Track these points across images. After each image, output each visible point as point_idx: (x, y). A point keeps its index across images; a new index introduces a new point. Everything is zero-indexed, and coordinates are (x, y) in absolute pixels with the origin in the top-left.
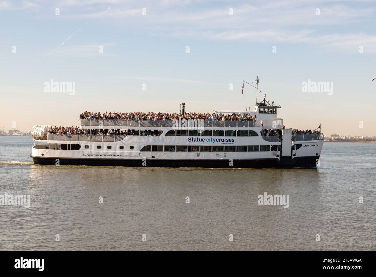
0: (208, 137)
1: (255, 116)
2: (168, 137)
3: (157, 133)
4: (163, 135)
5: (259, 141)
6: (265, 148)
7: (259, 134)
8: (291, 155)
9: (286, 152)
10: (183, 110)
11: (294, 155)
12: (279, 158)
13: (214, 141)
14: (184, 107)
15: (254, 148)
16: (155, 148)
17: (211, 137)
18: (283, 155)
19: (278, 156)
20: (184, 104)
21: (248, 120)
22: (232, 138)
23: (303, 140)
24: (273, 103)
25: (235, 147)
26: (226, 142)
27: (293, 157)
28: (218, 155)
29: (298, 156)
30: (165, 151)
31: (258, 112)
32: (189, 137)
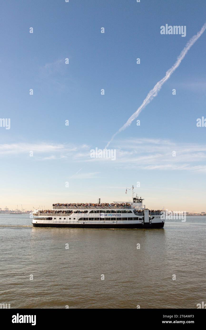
0: (109, 214)
1: (132, 204)
2: (91, 214)
3: (86, 212)
4: (88, 213)
5: (133, 215)
6: (136, 219)
7: (133, 212)
8: (149, 222)
9: (147, 220)
10: (100, 202)
11: (151, 222)
12: (143, 223)
13: (112, 215)
14: (100, 200)
15: (131, 219)
16: (85, 219)
17: (110, 214)
18: (145, 222)
19: (142, 223)
20: (100, 199)
21: (127, 206)
22: (120, 214)
23: (155, 215)
24: (141, 198)
25: (121, 218)
26: (117, 216)
27: (150, 223)
28: (113, 222)
29: (153, 223)
30: (89, 220)
31: (133, 202)
32: (100, 214)
